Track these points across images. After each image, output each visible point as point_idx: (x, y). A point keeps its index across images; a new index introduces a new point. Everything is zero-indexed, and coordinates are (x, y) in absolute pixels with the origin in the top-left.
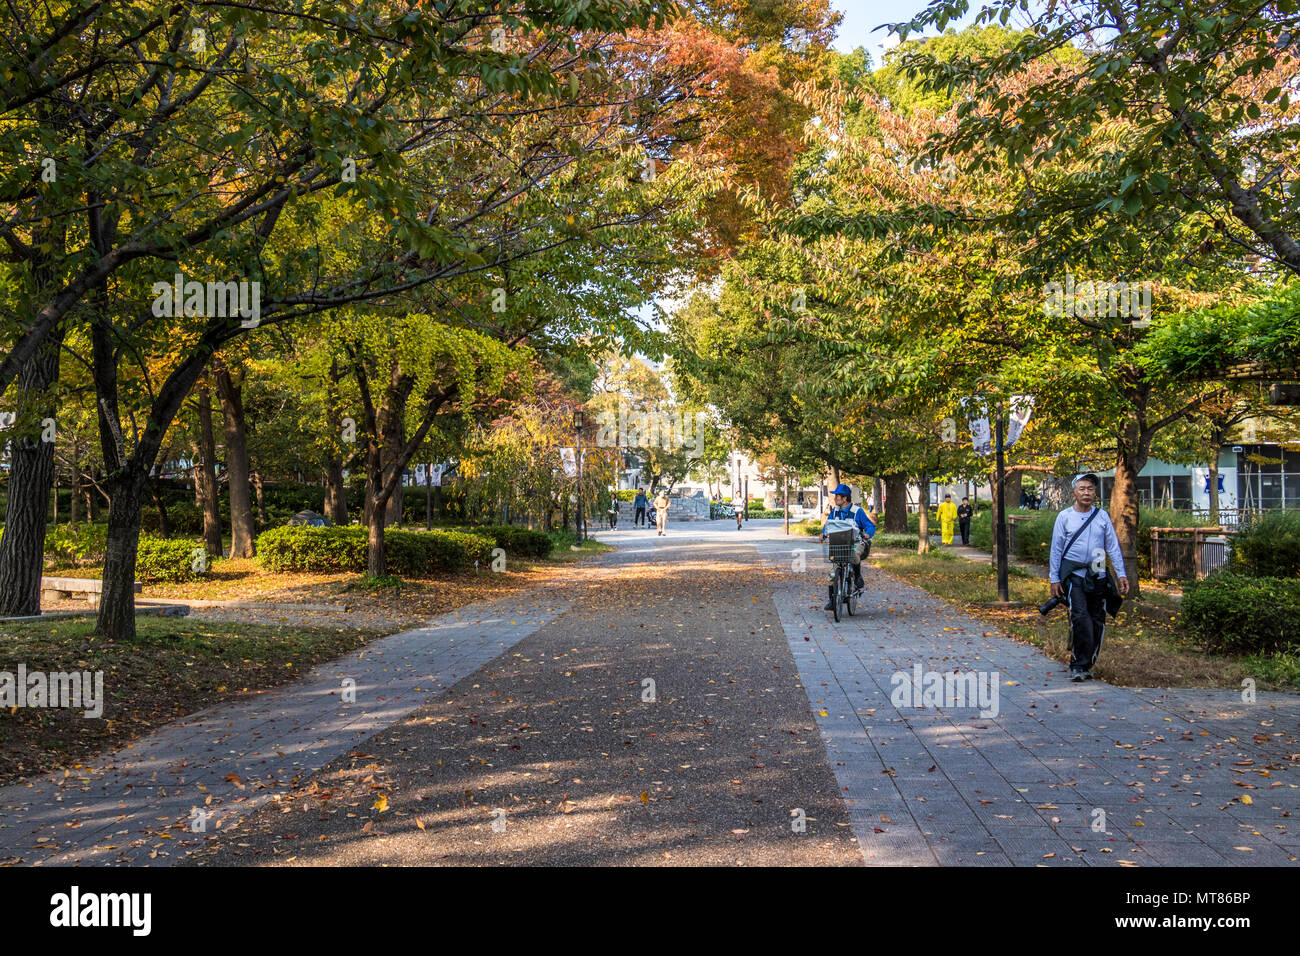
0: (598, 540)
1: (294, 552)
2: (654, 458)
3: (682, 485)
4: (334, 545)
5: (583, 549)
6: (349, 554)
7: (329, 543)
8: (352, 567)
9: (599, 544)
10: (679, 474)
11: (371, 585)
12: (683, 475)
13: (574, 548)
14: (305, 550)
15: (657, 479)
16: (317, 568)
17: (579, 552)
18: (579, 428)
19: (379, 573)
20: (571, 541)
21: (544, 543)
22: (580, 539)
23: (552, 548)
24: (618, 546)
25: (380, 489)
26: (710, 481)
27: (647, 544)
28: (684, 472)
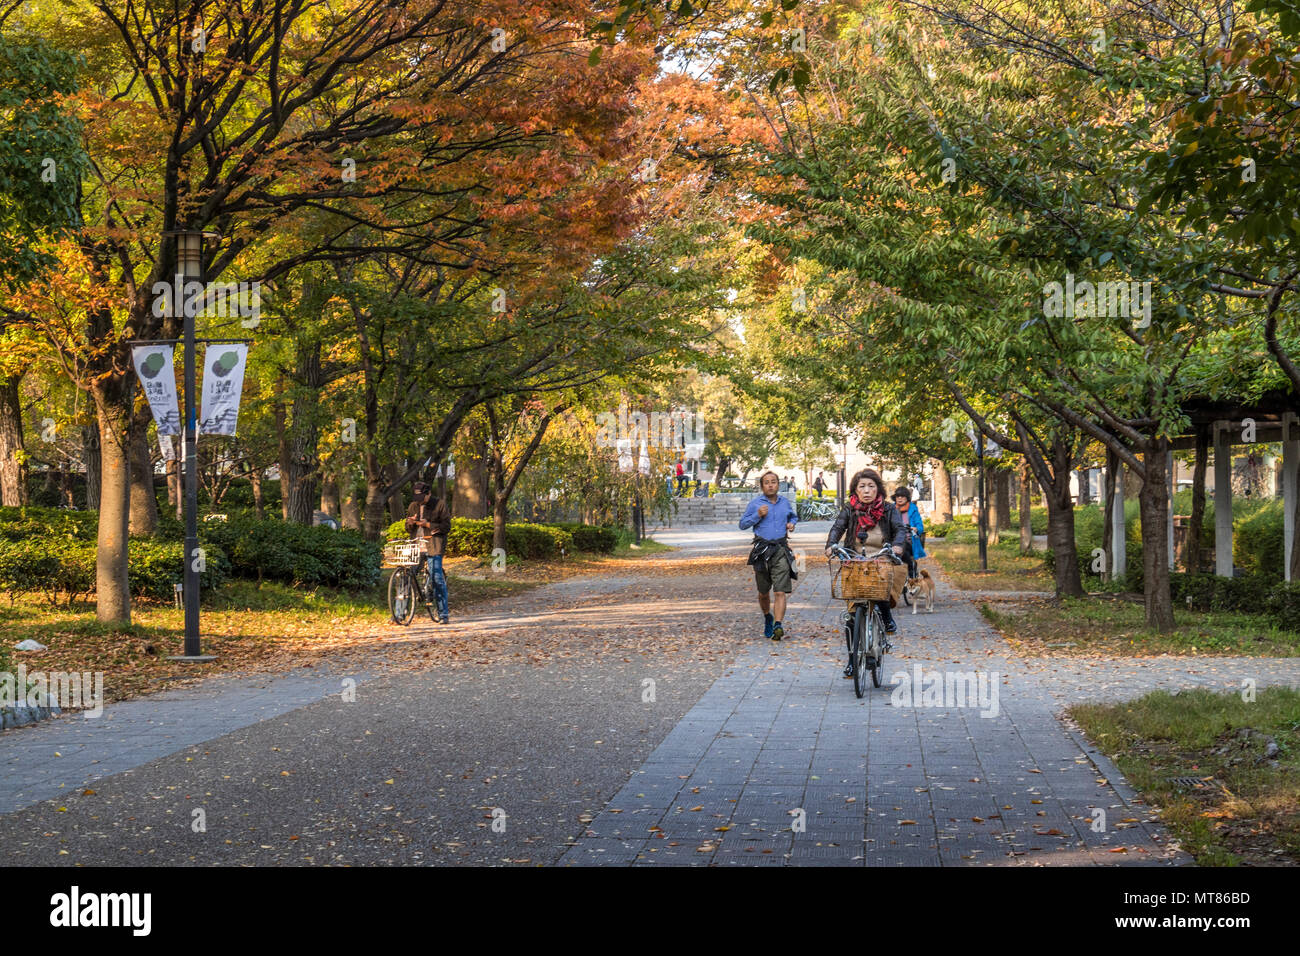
0: (657, 541)
2: (721, 434)
5: (643, 547)
8: (469, 552)
9: (658, 544)
10: (757, 457)
12: (763, 459)
13: (633, 546)
17: (640, 550)
20: (629, 540)
21: (609, 539)
22: (638, 538)
23: (617, 544)
24: (679, 547)
25: (502, 487)
26: (806, 466)
27: (712, 545)
28: (763, 456)
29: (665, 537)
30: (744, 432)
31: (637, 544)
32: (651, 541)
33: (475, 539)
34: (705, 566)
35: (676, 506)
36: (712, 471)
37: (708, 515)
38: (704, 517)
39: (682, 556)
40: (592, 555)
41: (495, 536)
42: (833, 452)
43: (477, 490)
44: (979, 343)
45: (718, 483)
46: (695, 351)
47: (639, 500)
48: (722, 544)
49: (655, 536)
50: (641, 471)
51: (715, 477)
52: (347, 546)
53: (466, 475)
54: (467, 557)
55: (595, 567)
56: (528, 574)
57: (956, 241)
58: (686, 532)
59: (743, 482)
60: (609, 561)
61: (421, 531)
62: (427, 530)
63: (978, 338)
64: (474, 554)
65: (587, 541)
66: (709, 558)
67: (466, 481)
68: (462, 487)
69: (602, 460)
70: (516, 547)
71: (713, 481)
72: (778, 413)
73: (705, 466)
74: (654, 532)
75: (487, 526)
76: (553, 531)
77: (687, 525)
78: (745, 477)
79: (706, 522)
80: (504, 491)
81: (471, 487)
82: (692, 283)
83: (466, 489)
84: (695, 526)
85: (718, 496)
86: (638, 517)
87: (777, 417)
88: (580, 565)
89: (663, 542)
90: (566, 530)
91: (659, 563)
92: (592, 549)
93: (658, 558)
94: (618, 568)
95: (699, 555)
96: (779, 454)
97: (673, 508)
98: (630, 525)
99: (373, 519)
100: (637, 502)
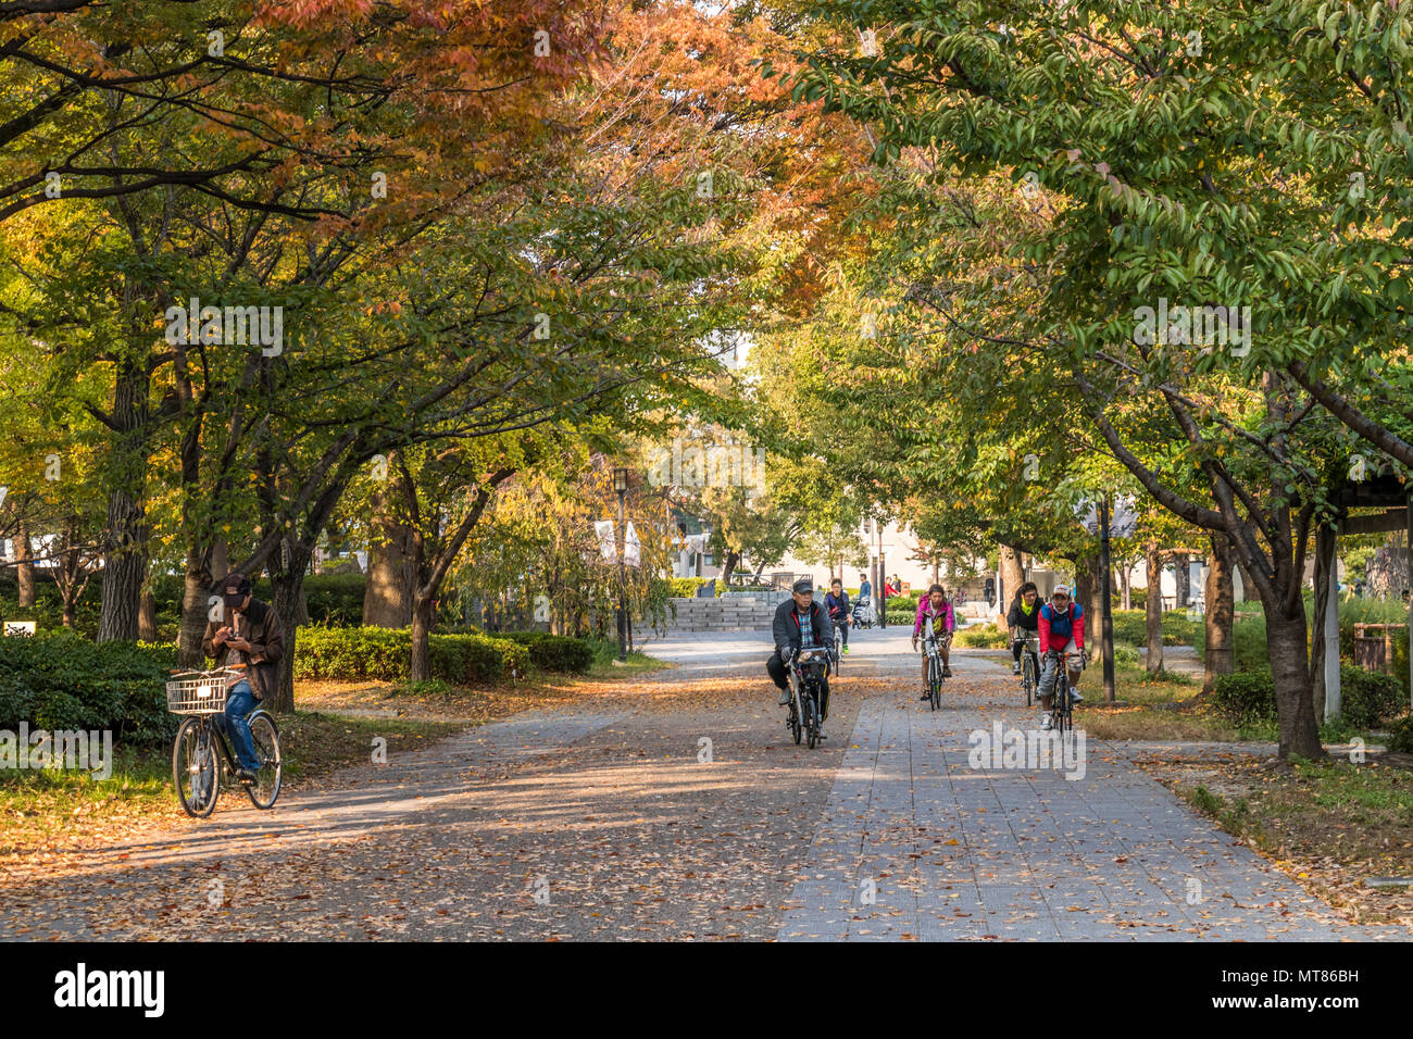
0: (647, 654)
1: (315, 657)
2: (726, 525)
3: (778, 569)
4: (360, 649)
5: (629, 664)
6: (378, 658)
7: (354, 647)
8: (380, 674)
9: (650, 659)
10: (772, 550)
11: (417, 691)
12: (780, 553)
13: (617, 663)
14: (329, 655)
15: (733, 559)
16: (340, 676)
17: (625, 669)
18: (621, 492)
19: (424, 678)
20: (610, 655)
21: (582, 654)
22: (623, 649)
23: (593, 661)
24: (677, 663)
25: (424, 583)
26: (831, 560)
27: (719, 660)
28: (781, 547)
29: (660, 650)
30: (759, 518)
31: (622, 659)
32: (639, 655)
33: (389, 656)
34: (712, 693)
35: (674, 609)
36: (719, 564)
37: (714, 619)
38: (709, 622)
39: (680, 677)
40: (556, 676)
41: (414, 653)
42: (864, 543)
43: (397, 587)
44: (1280, 286)
45: (727, 579)
46: (697, 391)
47: (624, 601)
48: (733, 659)
49: (646, 647)
50: (627, 562)
51: (722, 573)
52: (136, 677)
53: (383, 567)
54: (377, 682)
55: (558, 694)
56: (459, 708)
57: (1214, 98)
58: (686, 641)
59: (757, 578)
60: (579, 686)
61: (234, 656)
62: (245, 656)
63: (1280, 274)
64: (387, 677)
65: (552, 657)
66: (718, 681)
67: (383, 577)
68: (377, 584)
69: (576, 547)
70: (446, 668)
71: (720, 577)
72: (806, 489)
73: (709, 561)
74: (645, 642)
75: (406, 639)
76: (502, 644)
77: (688, 632)
78: (759, 572)
79: (713, 629)
80: (427, 589)
81: (390, 584)
82: (694, 266)
83: (384, 587)
84: (699, 634)
85: (726, 596)
86: (624, 622)
87: (805, 493)
88: (536, 692)
89: (656, 655)
90: (523, 642)
91: (649, 688)
92: (559, 669)
93: (649, 680)
94: (589, 697)
95: (704, 675)
96: (799, 544)
97: (668, 610)
98: (613, 634)
99: (192, 633)
100: (622, 605)
